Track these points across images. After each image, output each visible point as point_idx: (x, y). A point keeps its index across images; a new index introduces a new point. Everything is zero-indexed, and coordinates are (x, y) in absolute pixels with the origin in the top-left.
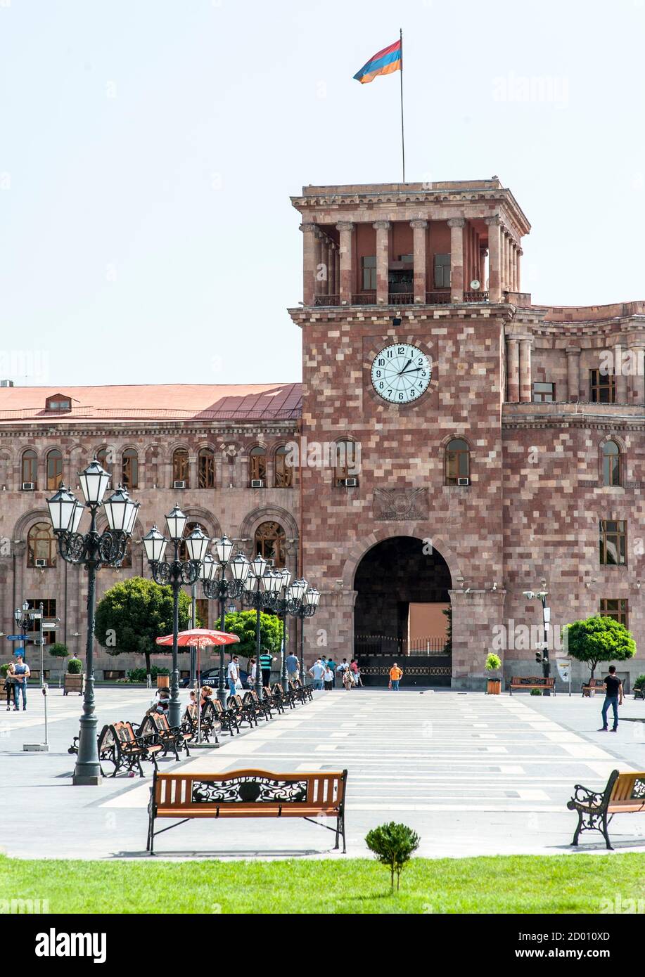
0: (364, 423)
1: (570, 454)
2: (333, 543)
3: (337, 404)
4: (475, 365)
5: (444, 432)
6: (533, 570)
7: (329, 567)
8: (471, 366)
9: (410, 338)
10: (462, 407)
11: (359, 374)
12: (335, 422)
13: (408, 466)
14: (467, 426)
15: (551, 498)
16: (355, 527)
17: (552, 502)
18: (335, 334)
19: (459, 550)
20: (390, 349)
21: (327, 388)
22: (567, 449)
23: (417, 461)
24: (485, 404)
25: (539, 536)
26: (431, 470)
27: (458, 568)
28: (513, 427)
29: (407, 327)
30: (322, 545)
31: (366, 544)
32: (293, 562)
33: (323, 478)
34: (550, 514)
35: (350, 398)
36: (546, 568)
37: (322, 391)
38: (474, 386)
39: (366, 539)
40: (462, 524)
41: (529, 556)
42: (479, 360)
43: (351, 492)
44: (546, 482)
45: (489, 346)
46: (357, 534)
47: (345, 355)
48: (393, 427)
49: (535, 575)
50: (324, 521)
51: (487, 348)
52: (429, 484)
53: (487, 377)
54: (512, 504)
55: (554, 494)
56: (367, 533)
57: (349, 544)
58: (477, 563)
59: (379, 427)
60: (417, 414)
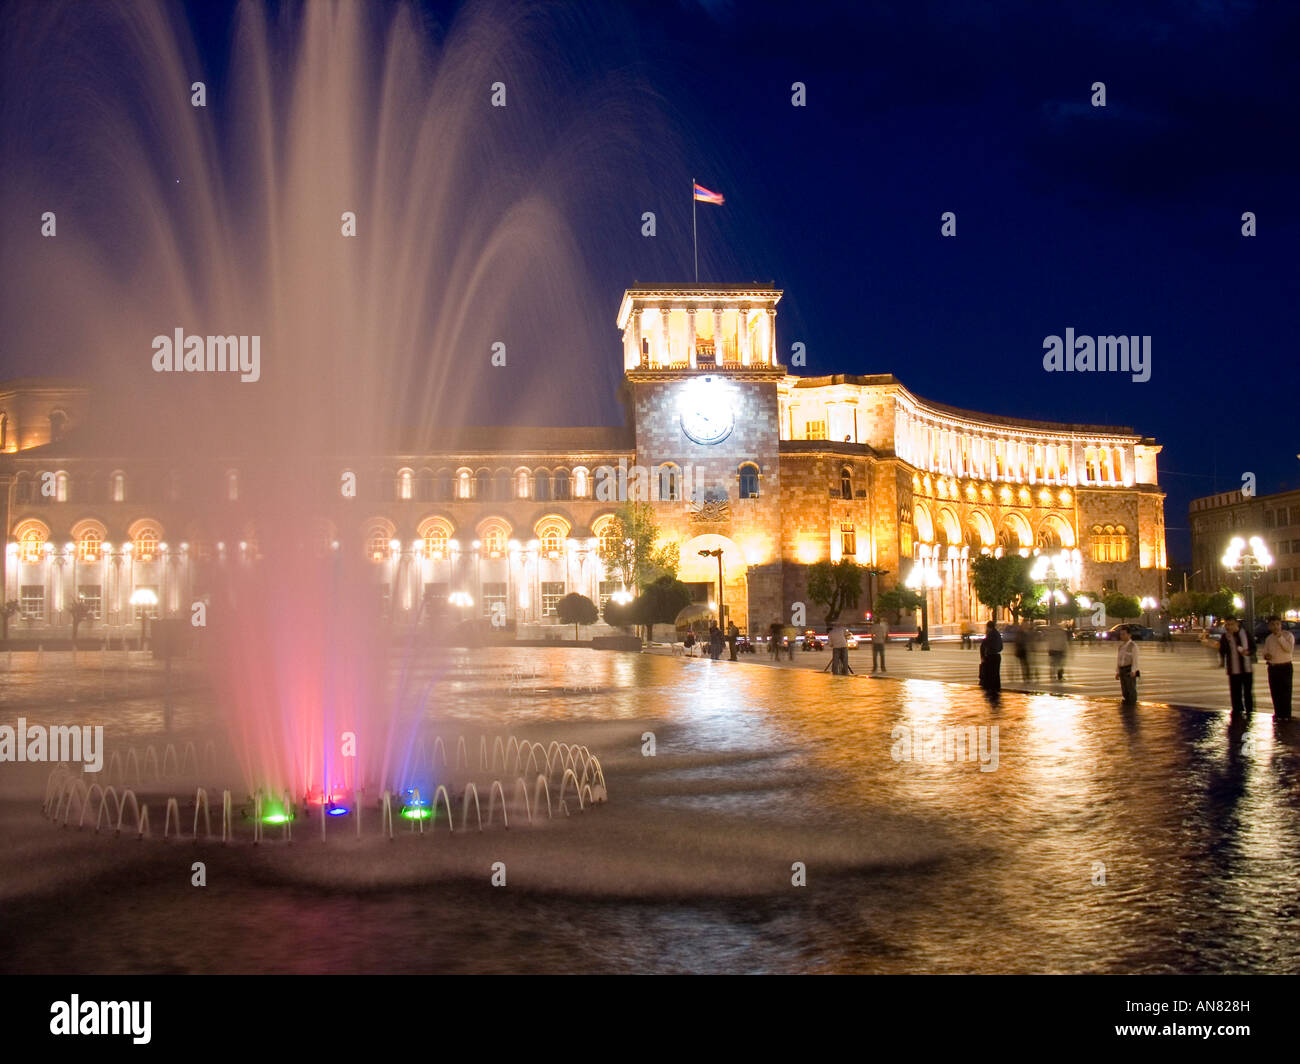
1: (824, 476)
5: (739, 461)
13: (714, 484)
14: (756, 456)
15: (812, 506)
16: (677, 528)
17: (813, 510)
18: (659, 389)
21: (655, 428)
22: (822, 473)
23: (721, 481)
24: (768, 441)
25: (804, 534)
26: (730, 487)
28: (785, 457)
34: (811, 518)
35: (672, 435)
37: (651, 429)
38: (760, 428)
40: (754, 525)
42: (763, 410)
44: (808, 495)
45: (770, 400)
46: (678, 532)
48: (701, 456)
52: (730, 497)
53: (769, 422)
54: (785, 511)
55: (813, 503)
56: (686, 532)
59: (692, 456)
60: (722, 448)
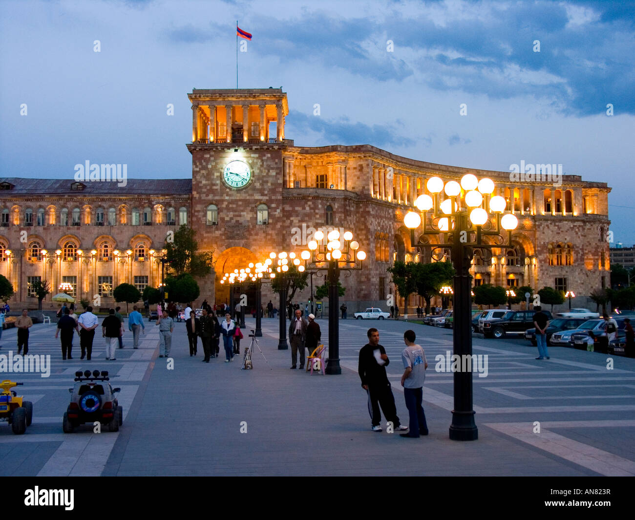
0: (220, 196)
1: (312, 211)
3: (208, 187)
4: (271, 171)
5: (257, 200)
9: (241, 158)
10: (264, 190)
11: (218, 174)
12: (207, 195)
13: (240, 216)
14: (267, 198)
16: (216, 243)
18: (208, 156)
19: (264, 253)
20: (232, 163)
21: (204, 180)
22: (311, 208)
23: (244, 213)
24: (275, 188)
26: (251, 217)
28: (287, 198)
33: (202, 221)
35: (214, 185)
37: (201, 181)
38: (270, 180)
40: (264, 242)
42: (273, 168)
43: (215, 227)
45: (276, 162)
46: (217, 246)
47: (212, 166)
48: (233, 198)
50: (202, 240)
53: (276, 176)
56: (222, 246)
59: (227, 198)
60: (245, 193)
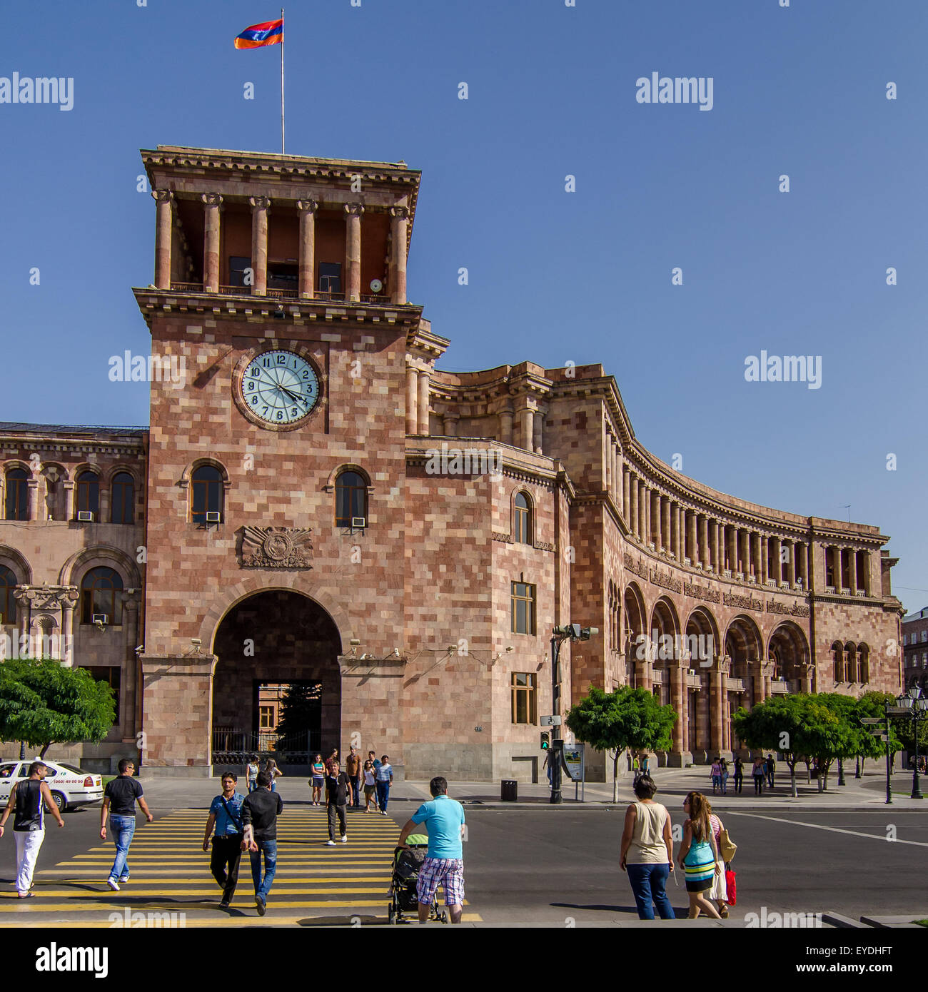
0: (232, 443)
1: (483, 499)
2: (187, 593)
3: (197, 418)
4: (375, 382)
5: (335, 460)
6: (438, 635)
7: (182, 625)
8: (370, 383)
9: (294, 343)
10: (357, 432)
11: (228, 383)
12: (194, 440)
13: (288, 501)
14: (364, 455)
15: (461, 550)
16: (217, 574)
17: (462, 555)
18: (197, 330)
19: (352, 607)
20: (267, 356)
21: (184, 397)
22: (480, 493)
23: (300, 495)
24: (387, 430)
25: (446, 595)
26: (317, 507)
27: (350, 629)
28: (417, 463)
29: (290, 329)
30: (174, 595)
31: (231, 596)
32: (133, 618)
33: (176, 510)
34: (459, 568)
35: (215, 411)
36: (454, 633)
37: (178, 400)
38: (374, 408)
39: (232, 590)
40: (355, 576)
41: (433, 618)
42: (379, 376)
43: (213, 529)
44: (455, 531)
45: (392, 360)
46: (220, 583)
47: (209, 358)
48: (269, 450)
49: (440, 641)
50: (176, 565)
51: (390, 363)
52: (316, 524)
53: (389, 397)
54: (413, 555)
55: (464, 546)
56: (233, 582)
57: (208, 595)
58: (374, 623)
60: (303, 438)
